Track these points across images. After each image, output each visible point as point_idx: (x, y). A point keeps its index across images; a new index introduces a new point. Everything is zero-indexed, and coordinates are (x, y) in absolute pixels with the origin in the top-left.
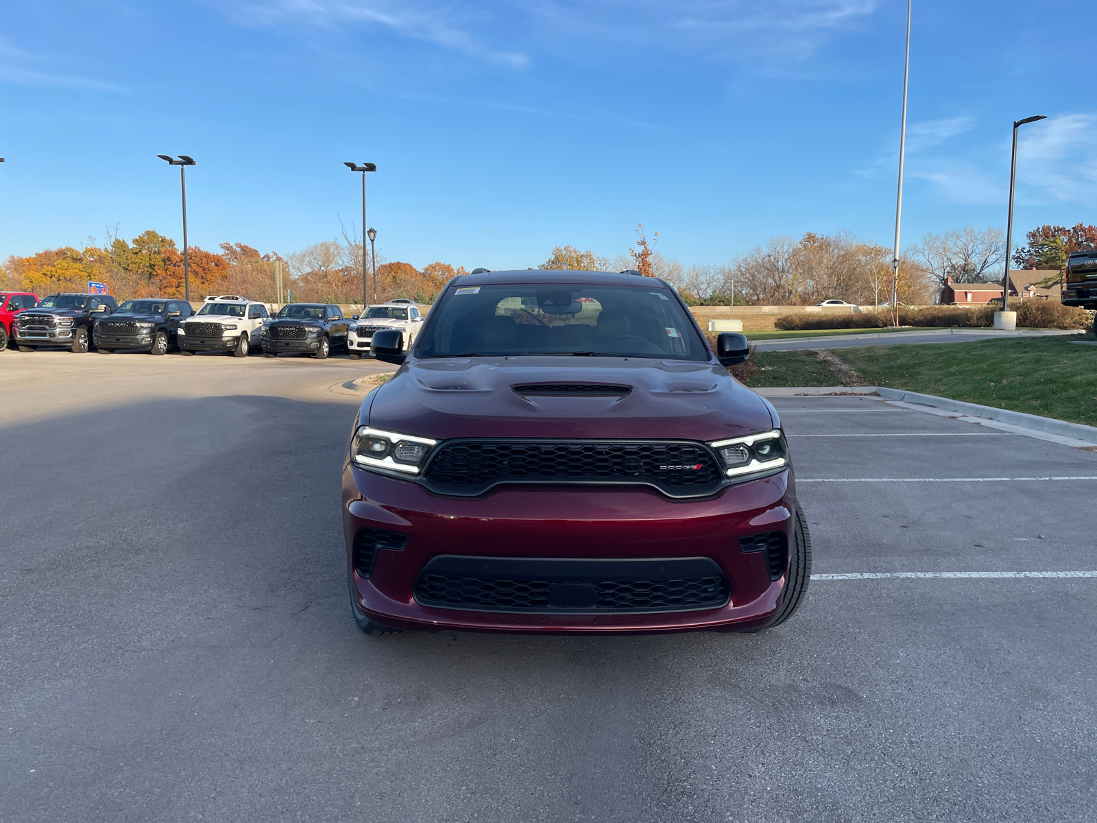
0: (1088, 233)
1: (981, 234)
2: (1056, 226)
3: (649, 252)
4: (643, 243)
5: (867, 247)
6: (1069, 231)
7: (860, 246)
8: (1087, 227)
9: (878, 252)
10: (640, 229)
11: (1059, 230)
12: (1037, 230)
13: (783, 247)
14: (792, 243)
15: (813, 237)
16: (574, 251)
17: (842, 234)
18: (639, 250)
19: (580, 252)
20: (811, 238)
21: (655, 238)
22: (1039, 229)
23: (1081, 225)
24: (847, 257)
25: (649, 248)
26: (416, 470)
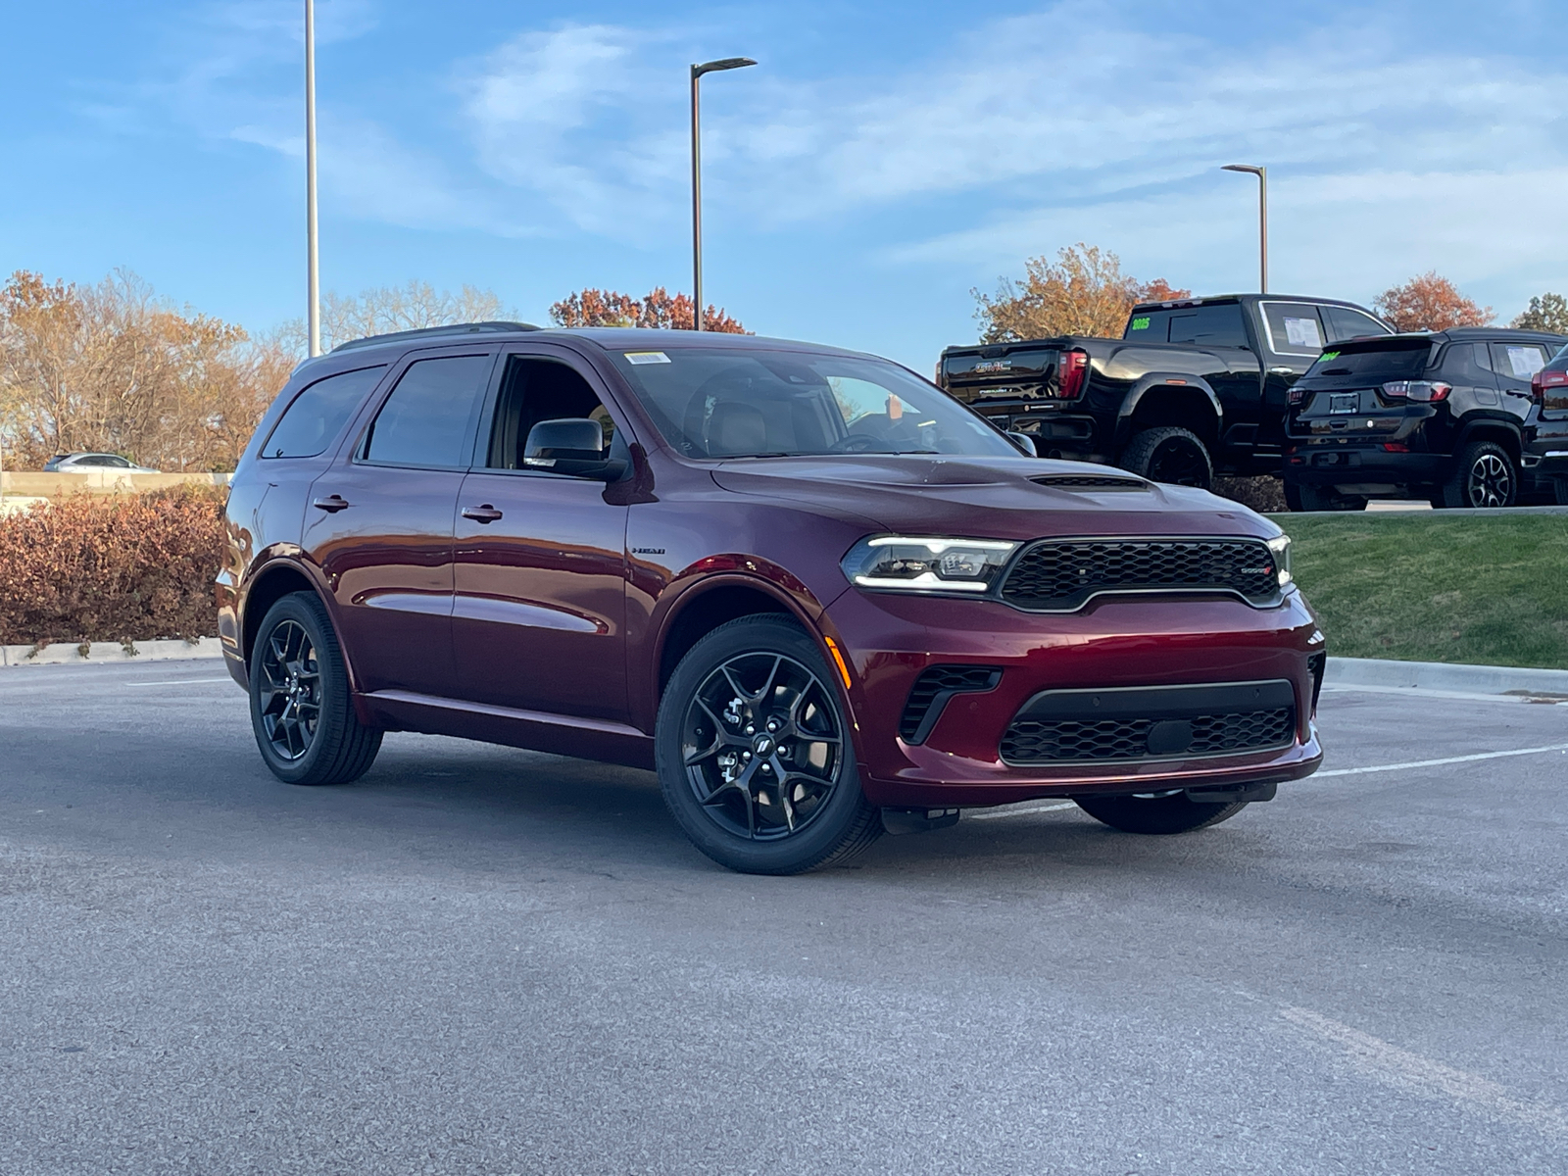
0: (677, 313)
2: (610, 293)
5: (178, 319)
6: (638, 305)
7: (162, 317)
8: (673, 298)
9: (210, 337)
11: (617, 302)
12: (571, 301)
15: (34, 285)
17: (117, 281)
20: (28, 287)
22: (575, 297)
23: (662, 293)
24: (129, 343)
26: (982, 586)
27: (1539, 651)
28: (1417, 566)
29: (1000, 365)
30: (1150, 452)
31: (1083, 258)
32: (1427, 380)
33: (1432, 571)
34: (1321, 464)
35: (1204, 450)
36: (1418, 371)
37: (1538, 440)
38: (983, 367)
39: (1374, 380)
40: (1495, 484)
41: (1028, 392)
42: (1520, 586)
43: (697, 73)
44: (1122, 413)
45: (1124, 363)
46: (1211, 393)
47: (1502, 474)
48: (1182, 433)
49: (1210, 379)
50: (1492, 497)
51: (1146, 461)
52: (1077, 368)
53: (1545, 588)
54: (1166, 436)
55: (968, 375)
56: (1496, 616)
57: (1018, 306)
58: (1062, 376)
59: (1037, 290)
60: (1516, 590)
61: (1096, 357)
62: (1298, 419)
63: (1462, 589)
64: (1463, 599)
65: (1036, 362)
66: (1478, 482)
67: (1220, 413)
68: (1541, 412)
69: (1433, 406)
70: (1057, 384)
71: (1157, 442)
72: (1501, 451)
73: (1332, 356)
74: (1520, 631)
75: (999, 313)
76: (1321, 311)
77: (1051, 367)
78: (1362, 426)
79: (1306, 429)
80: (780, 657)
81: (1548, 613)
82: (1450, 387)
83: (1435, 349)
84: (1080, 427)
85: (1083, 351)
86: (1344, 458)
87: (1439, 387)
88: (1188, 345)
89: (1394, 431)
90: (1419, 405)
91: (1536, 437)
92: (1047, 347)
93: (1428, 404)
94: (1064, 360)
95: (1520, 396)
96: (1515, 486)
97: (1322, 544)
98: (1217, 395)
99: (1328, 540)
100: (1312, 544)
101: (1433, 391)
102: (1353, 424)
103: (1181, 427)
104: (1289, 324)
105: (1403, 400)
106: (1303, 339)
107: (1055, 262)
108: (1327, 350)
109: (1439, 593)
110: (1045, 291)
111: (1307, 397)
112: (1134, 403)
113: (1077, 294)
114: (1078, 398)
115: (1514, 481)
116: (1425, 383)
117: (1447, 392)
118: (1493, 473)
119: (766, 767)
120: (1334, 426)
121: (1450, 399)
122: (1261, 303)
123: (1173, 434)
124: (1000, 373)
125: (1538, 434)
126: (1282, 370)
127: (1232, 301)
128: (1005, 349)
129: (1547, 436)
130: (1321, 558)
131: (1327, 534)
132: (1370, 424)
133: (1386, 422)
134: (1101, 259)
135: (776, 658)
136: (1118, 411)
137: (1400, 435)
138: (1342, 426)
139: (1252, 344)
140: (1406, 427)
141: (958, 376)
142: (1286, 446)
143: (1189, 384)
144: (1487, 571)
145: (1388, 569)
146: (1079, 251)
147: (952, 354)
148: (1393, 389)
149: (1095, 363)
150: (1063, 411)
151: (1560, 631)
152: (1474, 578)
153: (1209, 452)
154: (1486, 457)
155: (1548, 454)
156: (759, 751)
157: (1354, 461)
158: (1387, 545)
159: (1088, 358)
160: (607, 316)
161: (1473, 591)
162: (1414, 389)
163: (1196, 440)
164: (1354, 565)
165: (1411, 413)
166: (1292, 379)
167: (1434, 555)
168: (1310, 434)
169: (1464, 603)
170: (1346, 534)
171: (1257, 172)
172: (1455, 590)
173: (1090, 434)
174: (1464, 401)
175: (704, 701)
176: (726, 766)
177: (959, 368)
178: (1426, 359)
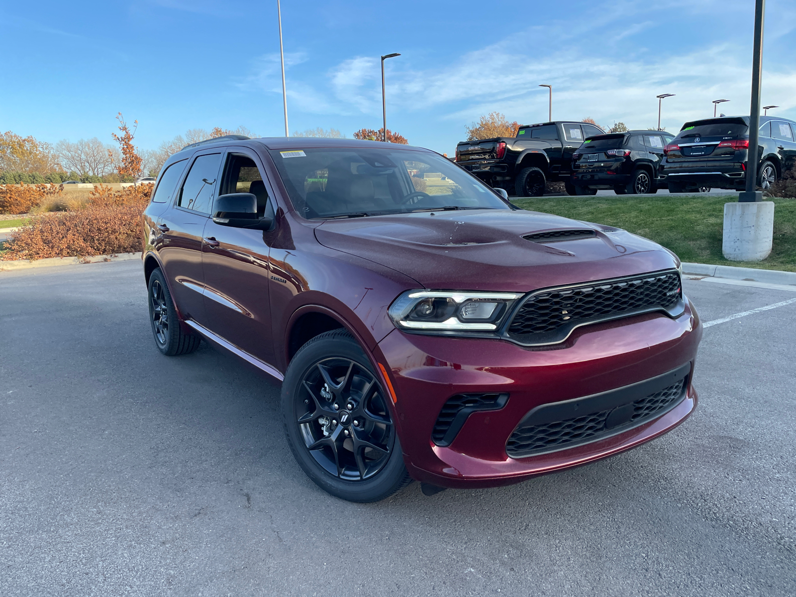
1: (327, 133)
2: (369, 130)
3: (131, 137)
4: (125, 129)
6: (376, 133)
10: (120, 117)
11: (371, 132)
13: (199, 137)
14: (205, 135)
15: (220, 131)
16: (15, 136)
17: (240, 130)
18: (122, 134)
19: (21, 137)
20: (217, 131)
21: (135, 125)
22: (360, 131)
25: (131, 133)
26: (493, 327)
27: (684, 254)
28: (628, 217)
29: (476, 148)
30: (526, 176)
31: (495, 116)
32: (622, 149)
33: (635, 220)
34: (584, 179)
35: (543, 175)
36: (620, 146)
37: (665, 170)
38: (471, 148)
39: (604, 149)
40: (643, 184)
41: (485, 156)
42: (672, 227)
43: (383, 58)
44: (517, 163)
45: (518, 146)
46: (546, 154)
47: (646, 180)
48: (536, 169)
49: (545, 150)
50: (642, 188)
51: (525, 179)
52: (503, 148)
53: (683, 228)
54: (531, 170)
55: (466, 151)
56: (664, 239)
57: (477, 130)
58: (497, 151)
59: (483, 126)
60: (671, 228)
61: (508, 144)
62: (576, 163)
63: (649, 228)
64: (650, 232)
65: (488, 147)
66: (638, 184)
67: (549, 161)
68: (667, 160)
69: (624, 158)
70: (495, 153)
71: (528, 173)
72: (647, 174)
73: (589, 141)
74: (675, 245)
75: (472, 132)
76: (580, 126)
77: (494, 148)
78: (600, 165)
79: (579, 167)
80: (353, 362)
81: (685, 238)
82: (629, 151)
83: (626, 138)
84: (503, 168)
85: (504, 142)
86: (593, 176)
87: (627, 151)
88: (537, 139)
89: (611, 166)
90: (620, 158)
91: (664, 168)
92: (493, 141)
93: (622, 158)
94: (498, 145)
95: (653, 153)
96: (650, 185)
97: (590, 209)
98: (548, 155)
99: (592, 207)
100: (586, 209)
101: (624, 152)
102: (596, 165)
103: (536, 167)
104: (571, 131)
105: (614, 156)
106: (576, 136)
107: (487, 117)
108: (587, 139)
109: (639, 229)
110: (484, 126)
111: (580, 156)
112: (521, 159)
113: (493, 126)
114: (503, 158)
115: (650, 183)
116: (622, 150)
117: (630, 153)
118: (643, 180)
119: (346, 432)
120: (589, 166)
121: (631, 155)
122: (562, 124)
123: (534, 169)
124: (476, 151)
125: (665, 167)
126: (569, 147)
127: (553, 124)
128: (478, 142)
129: (668, 168)
130: (591, 215)
131: (591, 205)
132: (602, 165)
133: (609, 164)
134: (500, 117)
135: (350, 362)
136: (515, 162)
137: (613, 168)
138: (592, 166)
139: (559, 138)
140: (615, 165)
141: (463, 152)
142: (572, 172)
143: (539, 152)
144: (657, 220)
145: (617, 219)
146: (494, 114)
147: (461, 145)
148: (610, 152)
149: (508, 146)
150: (498, 163)
151: (692, 245)
152: (653, 223)
153: (545, 175)
154: (641, 175)
155: (670, 175)
156: (342, 421)
157: (596, 177)
158: (615, 209)
159: (506, 144)
160: (368, 136)
161: (653, 229)
162: (618, 152)
163: (541, 171)
164: (604, 218)
165: (616, 161)
166: (574, 150)
167: (634, 214)
168: (579, 168)
169: (651, 234)
170: (598, 205)
171: (549, 87)
172: (646, 228)
173: (506, 170)
174: (635, 156)
175: (308, 385)
176: (324, 425)
177: (463, 149)
178: (623, 141)
